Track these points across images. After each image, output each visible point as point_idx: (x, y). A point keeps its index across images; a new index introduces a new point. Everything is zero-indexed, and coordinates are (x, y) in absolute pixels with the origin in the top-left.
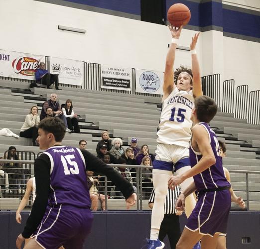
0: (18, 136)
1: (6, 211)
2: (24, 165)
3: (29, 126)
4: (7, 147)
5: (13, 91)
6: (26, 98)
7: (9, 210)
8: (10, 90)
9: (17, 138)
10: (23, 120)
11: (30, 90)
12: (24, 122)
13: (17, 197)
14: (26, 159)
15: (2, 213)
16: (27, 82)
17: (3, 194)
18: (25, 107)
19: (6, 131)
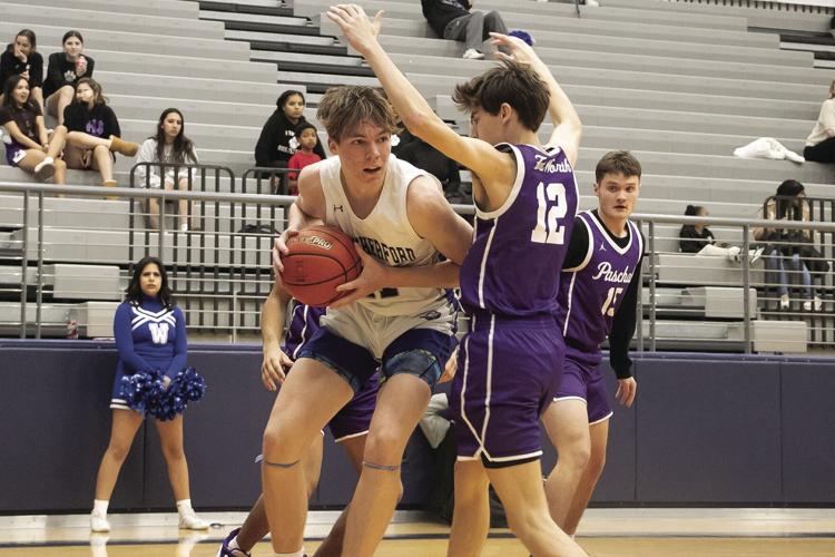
0: (802, 159)
1: (772, 356)
2: (817, 235)
3: (825, 132)
4: (773, 186)
5: (784, 39)
6: (819, 56)
7: (780, 353)
8: (776, 37)
9: (799, 164)
10: (814, 115)
11: (830, 35)
12: (816, 119)
13: (801, 319)
14: (822, 220)
15: (763, 359)
16: (823, 14)
17: (762, 310)
18: (814, 81)
19: (768, 145)
